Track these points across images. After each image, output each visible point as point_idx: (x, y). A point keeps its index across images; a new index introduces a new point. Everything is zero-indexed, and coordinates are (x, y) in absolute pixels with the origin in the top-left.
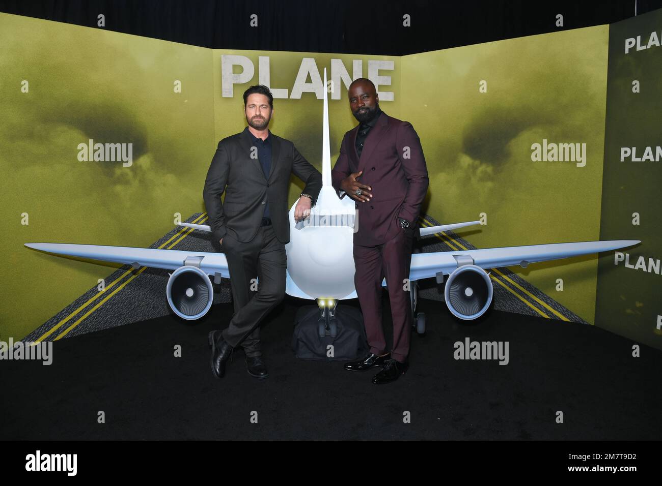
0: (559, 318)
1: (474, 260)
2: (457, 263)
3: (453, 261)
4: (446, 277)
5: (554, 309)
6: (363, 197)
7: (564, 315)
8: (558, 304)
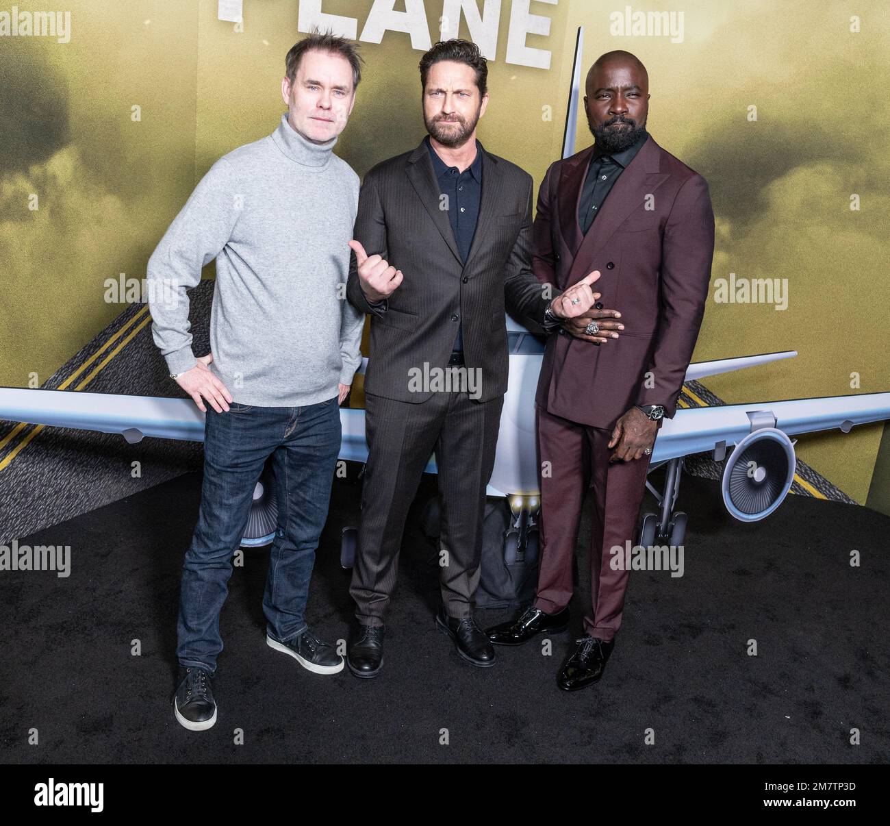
0: (809, 494)
1: (776, 420)
2: (751, 424)
3: (745, 422)
4: (730, 450)
5: (803, 478)
6: (604, 332)
7: (819, 489)
8: (811, 470)
